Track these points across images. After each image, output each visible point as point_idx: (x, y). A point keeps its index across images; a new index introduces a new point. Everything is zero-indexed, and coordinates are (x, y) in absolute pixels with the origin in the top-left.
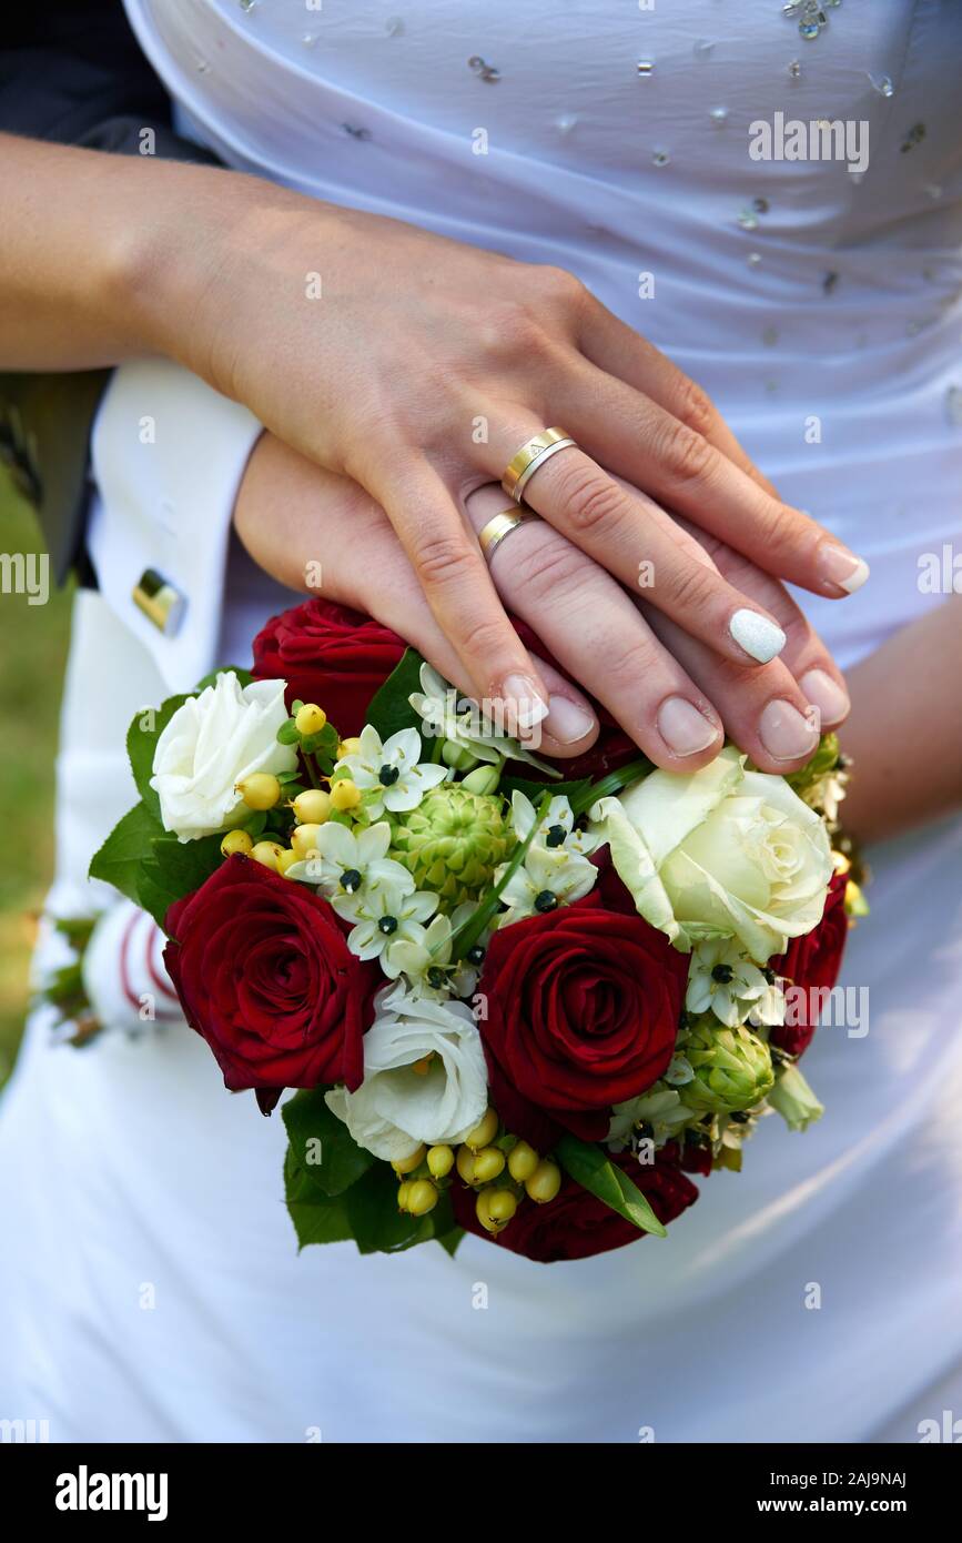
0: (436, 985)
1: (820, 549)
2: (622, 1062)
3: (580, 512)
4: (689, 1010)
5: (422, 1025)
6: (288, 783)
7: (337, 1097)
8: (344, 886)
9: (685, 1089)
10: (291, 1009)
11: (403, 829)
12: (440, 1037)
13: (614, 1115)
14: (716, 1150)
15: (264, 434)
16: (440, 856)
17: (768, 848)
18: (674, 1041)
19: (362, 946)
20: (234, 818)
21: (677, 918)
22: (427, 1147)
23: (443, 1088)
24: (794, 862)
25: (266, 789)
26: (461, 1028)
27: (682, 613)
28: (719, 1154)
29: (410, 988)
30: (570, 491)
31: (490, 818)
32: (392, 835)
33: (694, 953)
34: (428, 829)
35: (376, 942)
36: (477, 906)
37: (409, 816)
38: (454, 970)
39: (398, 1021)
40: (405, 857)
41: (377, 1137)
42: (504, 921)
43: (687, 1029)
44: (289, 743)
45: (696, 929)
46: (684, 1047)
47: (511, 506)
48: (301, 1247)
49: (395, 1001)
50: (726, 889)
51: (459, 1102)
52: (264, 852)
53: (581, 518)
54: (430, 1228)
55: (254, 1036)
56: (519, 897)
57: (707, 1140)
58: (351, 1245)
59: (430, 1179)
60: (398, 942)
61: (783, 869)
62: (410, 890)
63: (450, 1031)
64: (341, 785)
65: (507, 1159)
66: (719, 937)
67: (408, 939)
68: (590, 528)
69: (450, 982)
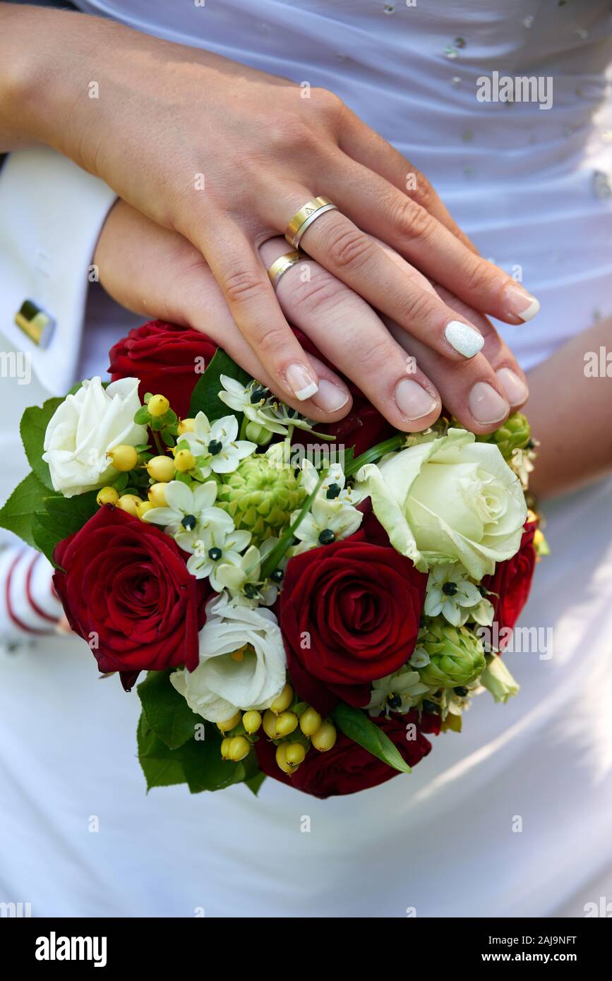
0: (249, 596)
1: (506, 290)
2: (381, 649)
3: (340, 254)
4: (426, 614)
5: (240, 624)
6: (142, 452)
7: (178, 677)
8: (185, 526)
9: (424, 671)
10: (147, 614)
11: (225, 486)
12: (252, 632)
13: (373, 689)
14: (444, 715)
15: (118, 201)
16: (253, 504)
17: (481, 498)
18: (417, 636)
19: (197, 568)
20: (105, 478)
21: (419, 549)
22: (242, 712)
23: (254, 670)
24: (500, 508)
25: (128, 456)
26: (267, 626)
27: (411, 324)
28: (447, 718)
29: (230, 598)
30: (332, 240)
31: (287, 478)
32: (218, 490)
33: (430, 574)
34: (244, 486)
35: (206, 567)
36: (278, 540)
37: (229, 478)
38: (261, 586)
39: (222, 622)
40: (227, 506)
41: (207, 705)
42: (296, 551)
43: (425, 628)
44: (143, 424)
45: (431, 557)
46: (423, 641)
47: (291, 251)
48: (148, 789)
49: (220, 608)
50: (453, 528)
51: (266, 680)
52: (127, 503)
53: (340, 259)
54: (242, 773)
55: (120, 634)
56: (307, 533)
57: (439, 709)
58: (185, 787)
59: (245, 735)
60: (223, 566)
61: (492, 514)
62: (231, 529)
63: (260, 629)
64: (182, 454)
65: (299, 720)
66: (448, 562)
67: (229, 563)
68: (347, 266)
69: (259, 594)
